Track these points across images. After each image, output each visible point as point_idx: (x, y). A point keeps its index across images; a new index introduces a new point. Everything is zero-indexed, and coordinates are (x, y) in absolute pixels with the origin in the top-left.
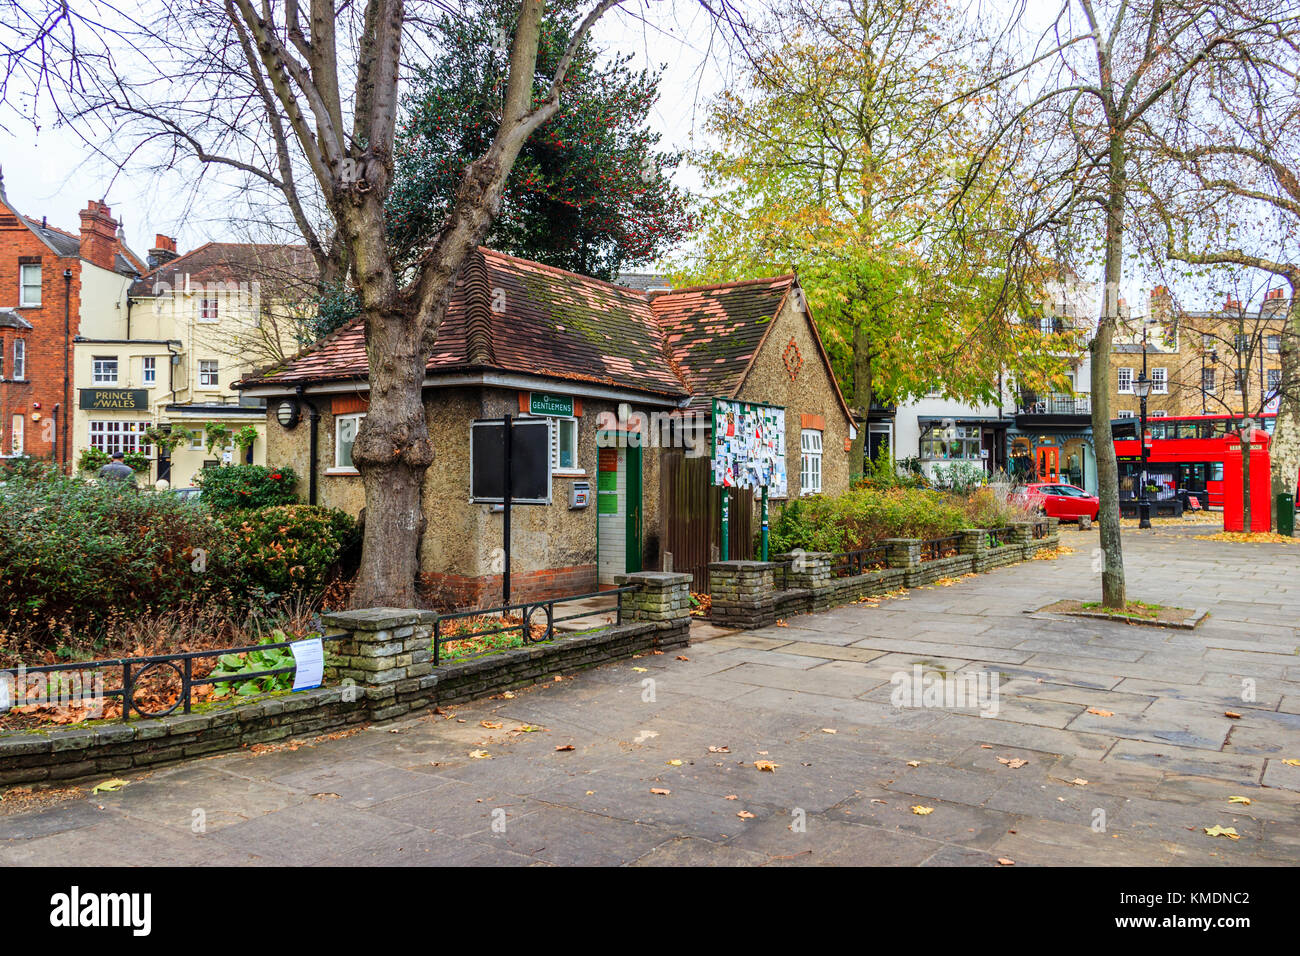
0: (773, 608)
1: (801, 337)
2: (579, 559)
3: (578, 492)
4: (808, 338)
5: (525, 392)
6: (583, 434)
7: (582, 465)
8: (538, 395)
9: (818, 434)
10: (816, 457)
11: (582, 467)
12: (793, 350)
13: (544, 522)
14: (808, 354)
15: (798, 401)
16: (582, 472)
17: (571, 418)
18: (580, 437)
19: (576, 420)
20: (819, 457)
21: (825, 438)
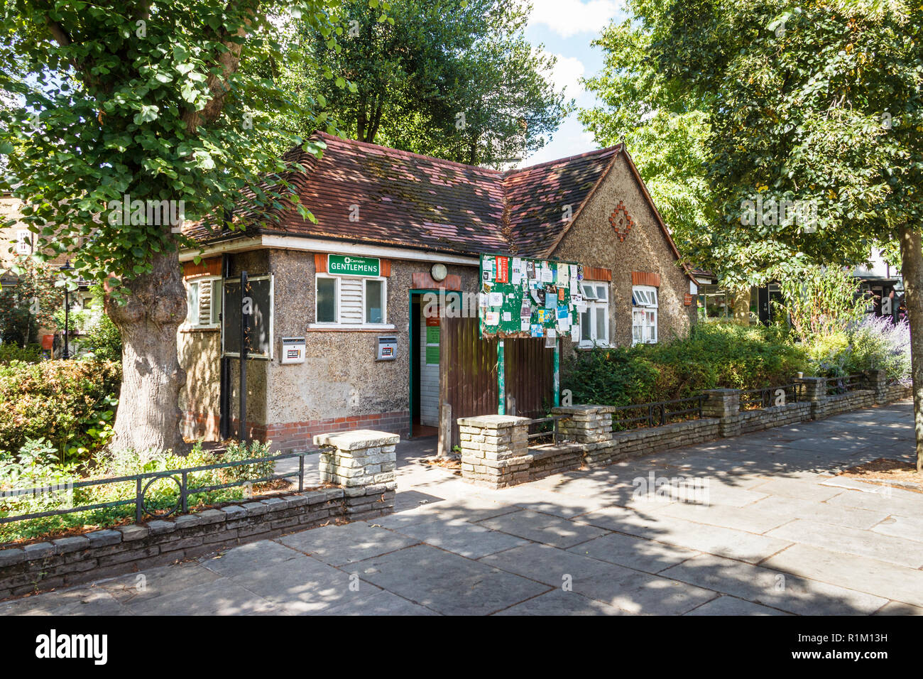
0: (527, 467)
1: (630, 201)
2: (388, 407)
3: (385, 346)
4: (640, 202)
5: (323, 255)
6: (393, 292)
7: (391, 321)
8: (338, 258)
9: (654, 290)
10: (650, 311)
11: (392, 322)
12: (621, 214)
13: (346, 374)
14: (639, 217)
15: (629, 259)
16: (392, 327)
17: (379, 278)
18: (389, 295)
19: (385, 279)
20: (655, 311)
21: (661, 294)
